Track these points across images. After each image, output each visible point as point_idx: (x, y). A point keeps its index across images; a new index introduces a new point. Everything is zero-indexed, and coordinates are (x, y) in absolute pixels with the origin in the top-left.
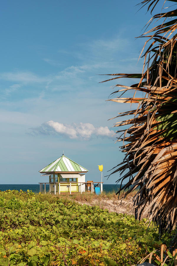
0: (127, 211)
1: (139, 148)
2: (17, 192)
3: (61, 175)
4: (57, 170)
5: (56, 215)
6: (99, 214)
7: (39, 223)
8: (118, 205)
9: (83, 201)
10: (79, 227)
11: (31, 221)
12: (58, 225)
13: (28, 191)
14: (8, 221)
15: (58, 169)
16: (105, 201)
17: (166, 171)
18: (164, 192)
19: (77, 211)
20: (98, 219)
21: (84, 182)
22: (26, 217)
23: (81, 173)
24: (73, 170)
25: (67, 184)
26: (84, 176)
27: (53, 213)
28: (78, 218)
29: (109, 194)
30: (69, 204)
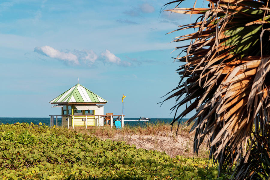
0: (155, 147)
1: (206, 66)
2: (27, 125)
3: (76, 106)
4: (70, 101)
5: (76, 151)
6: (126, 151)
7: (57, 160)
8: (145, 140)
9: (104, 137)
10: (104, 165)
11: (47, 158)
12: (80, 162)
13: (40, 123)
14: (21, 158)
15: (73, 100)
16: (129, 136)
17: (239, 94)
18: (237, 118)
19: (100, 147)
20: (126, 156)
21: (103, 114)
22: (42, 154)
23: (98, 104)
24: (90, 101)
25: (83, 117)
26: (102, 108)
27: (72, 149)
28: (102, 154)
29: (134, 127)
30: (89, 139)
